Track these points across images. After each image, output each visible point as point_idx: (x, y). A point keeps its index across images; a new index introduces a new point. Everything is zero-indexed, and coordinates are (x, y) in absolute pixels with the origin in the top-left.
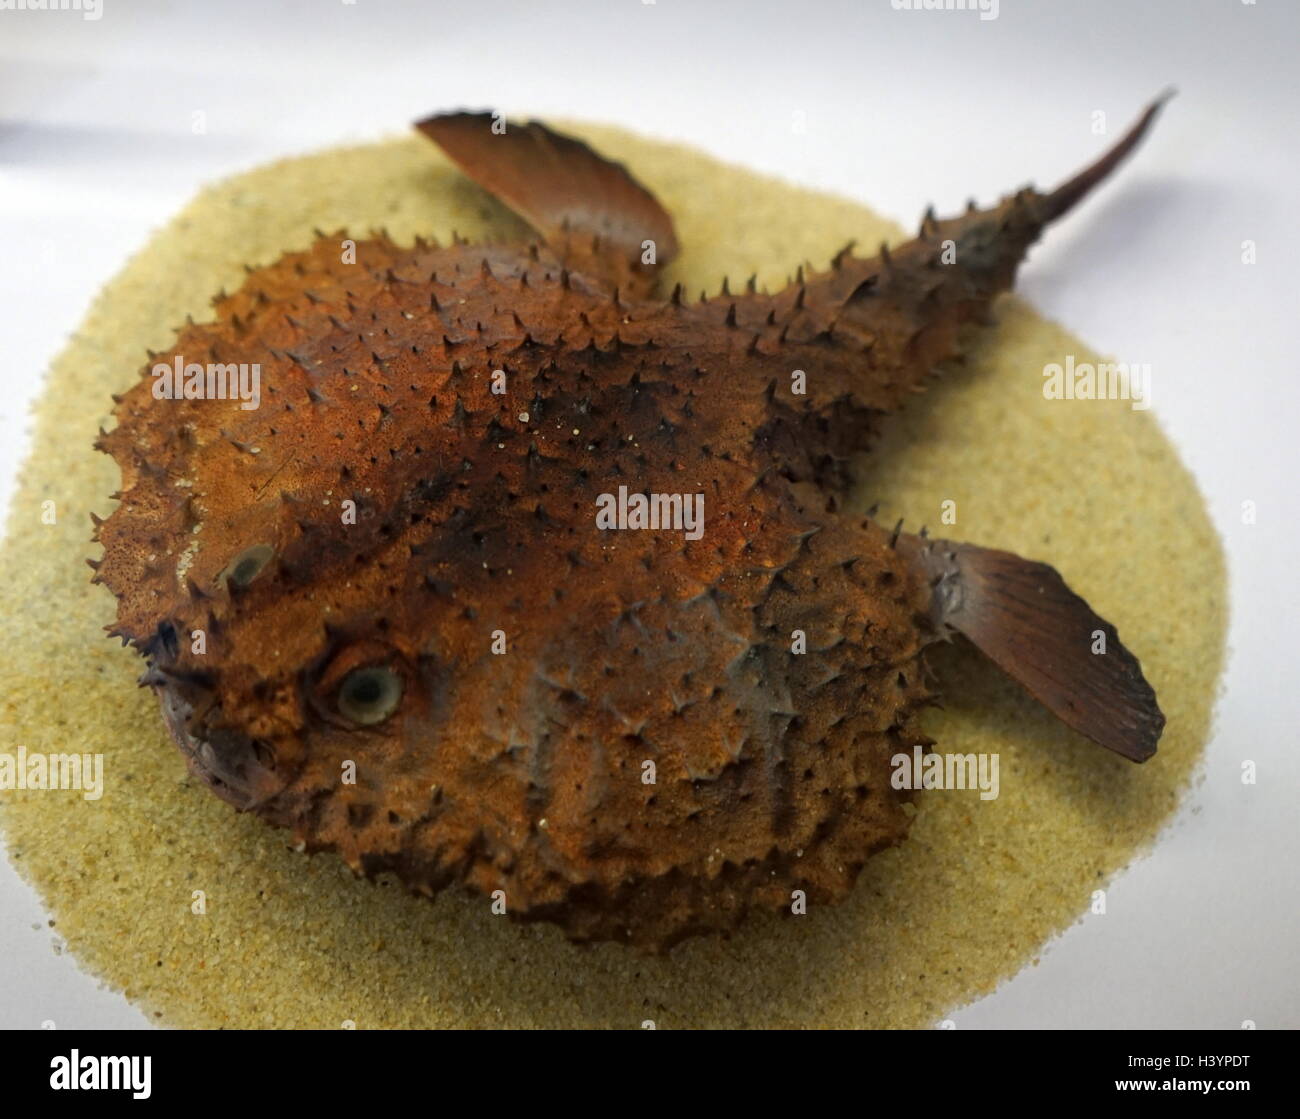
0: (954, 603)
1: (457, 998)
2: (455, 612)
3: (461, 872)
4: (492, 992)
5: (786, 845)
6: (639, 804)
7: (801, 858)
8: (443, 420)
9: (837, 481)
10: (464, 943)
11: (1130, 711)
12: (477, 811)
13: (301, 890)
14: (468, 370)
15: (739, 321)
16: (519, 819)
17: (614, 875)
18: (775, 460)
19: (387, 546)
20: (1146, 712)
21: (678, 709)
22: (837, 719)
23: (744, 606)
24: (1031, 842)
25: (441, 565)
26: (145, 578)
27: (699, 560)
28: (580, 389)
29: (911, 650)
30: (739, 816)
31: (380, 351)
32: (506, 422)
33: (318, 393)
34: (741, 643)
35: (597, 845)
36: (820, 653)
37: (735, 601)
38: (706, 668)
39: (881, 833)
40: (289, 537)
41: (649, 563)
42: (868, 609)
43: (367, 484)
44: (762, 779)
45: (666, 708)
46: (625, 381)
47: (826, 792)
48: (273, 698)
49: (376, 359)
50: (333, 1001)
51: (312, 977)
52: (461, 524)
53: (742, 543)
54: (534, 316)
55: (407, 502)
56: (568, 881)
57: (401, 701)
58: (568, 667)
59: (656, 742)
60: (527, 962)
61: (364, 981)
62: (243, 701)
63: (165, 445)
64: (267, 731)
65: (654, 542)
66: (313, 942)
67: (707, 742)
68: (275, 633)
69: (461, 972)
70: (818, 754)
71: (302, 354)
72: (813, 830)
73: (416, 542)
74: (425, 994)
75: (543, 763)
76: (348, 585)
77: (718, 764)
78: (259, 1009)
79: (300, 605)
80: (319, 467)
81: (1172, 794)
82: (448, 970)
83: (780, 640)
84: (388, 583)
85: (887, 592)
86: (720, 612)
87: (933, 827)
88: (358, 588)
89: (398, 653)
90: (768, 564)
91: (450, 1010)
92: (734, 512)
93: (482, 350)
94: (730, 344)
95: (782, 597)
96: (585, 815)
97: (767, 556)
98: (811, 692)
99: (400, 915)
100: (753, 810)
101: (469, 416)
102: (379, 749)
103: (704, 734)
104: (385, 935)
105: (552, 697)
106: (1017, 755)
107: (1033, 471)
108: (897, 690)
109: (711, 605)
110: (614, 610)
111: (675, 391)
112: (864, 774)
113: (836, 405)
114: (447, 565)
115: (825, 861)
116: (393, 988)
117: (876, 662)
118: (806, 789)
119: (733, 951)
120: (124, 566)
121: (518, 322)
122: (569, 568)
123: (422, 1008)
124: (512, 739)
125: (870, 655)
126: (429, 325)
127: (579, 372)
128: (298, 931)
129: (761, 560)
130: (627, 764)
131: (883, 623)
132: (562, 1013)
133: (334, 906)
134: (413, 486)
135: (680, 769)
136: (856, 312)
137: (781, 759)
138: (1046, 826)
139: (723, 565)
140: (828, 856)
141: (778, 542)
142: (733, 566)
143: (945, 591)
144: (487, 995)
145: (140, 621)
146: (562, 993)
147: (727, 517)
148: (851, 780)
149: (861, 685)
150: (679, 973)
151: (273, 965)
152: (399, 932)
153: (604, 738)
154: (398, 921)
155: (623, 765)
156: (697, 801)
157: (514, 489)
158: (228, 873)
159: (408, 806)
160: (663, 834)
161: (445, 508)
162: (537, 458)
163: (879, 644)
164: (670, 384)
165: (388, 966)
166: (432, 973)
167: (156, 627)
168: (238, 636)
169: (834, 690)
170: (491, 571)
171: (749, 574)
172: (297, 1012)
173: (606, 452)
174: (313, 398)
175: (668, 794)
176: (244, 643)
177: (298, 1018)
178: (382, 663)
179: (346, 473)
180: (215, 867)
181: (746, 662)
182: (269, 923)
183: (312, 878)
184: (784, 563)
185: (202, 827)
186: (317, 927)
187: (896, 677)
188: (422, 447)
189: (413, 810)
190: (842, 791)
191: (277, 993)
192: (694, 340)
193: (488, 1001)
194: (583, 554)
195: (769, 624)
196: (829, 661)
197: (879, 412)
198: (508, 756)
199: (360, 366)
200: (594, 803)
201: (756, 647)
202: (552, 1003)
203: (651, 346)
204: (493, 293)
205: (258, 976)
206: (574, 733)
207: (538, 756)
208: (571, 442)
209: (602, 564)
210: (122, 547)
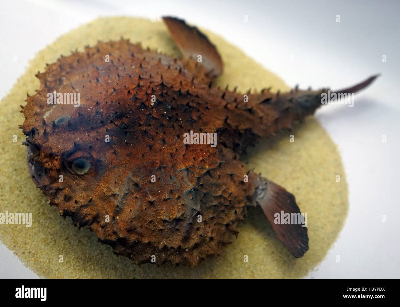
0: (261, 196)
1: (82, 260)
2: (113, 151)
3: (90, 223)
4: (92, 261)
5: (184, 246)
6: (146, 221)
7: (187, 251)
8: (130, 97)
9: (241, 152)
10: (90, 246)
11: (300, 242)
12: (101, 208)
13: (50, 216)
14: (143, 86)
15: (226, 97)
16: (112, 214)
17: (132, 238)
18: (221, 139)
19: (101, 127)
20: (304, 245)
21: (166, 199)
22: (212, 216)
23: (195, 176)
24: (261, 271)
25: (113, 137)
26: (34, 115)
27: (187, 159)
28: (171, 101)
29: (242, 205)
30: (174, 234)
31: (121, 73)
32: (147, 103)
33: (99, 80)
34: (190, 186)
35: (130, 228)
36: (213, 196)
37: (193, 174)
38: (178, 190)
39: (213, 252)
40: (75, 116)
41: (172, 155)
42: (233, 189)
43: (102, 109)
44: (183, 226)
45: (163, 197)
46: (185, 103)
47: (201, 235)
48: (54, 158)
49: (118, 75)
50: (48, 249)
51: (45, 240)
52: (123, 128)
53: (201, 158)
54: (167, 78)
55: (111, 117)
56: (118, 235)
57: (89, 171)
58: (139, 176)
59: (157, 205)
60: (106, 256)
61: (58, 246)
62: (46, 156)
63: (54, 81)
64: (49, 167)
65: (176, 150)
66: (49, 231)
67: (171, 210)
68: (61, 140)
69: (86, 253)
70: (203, 224)
71: (100, 68)
72: (193, 245)
73: (109, 128)
74: (74, 255)
75: (123, 201)
76: (86, 134)
77: (172, 217)
78: (27, 244)
79: (71, 135)
80: (91, 100)
81: (307, 271)
82: (83, 251)
83: (203, 189)
84: (97, 137)
85: (241, 186)
86: (188, 176)
87: (234, 258)
88: (89, 136)
89: (92, 157)
90: (207, 167)
91: (79, 262)
92: (202, 149)
93: (148, 82)
94: (220, 103)
95: (208, 177)
96: (130, 219)
97: (207, 164)
98: (207, 206)
99: (75, 232)
100: (178, 234)
101: (137, 99)
102: (79, 182)
103: (172, 208)
104: (69, 236)
105: (132, 183)
106: (266, 246)
107: (302, 168)
108: (234, 215)
109: (185, 172)
110: (157, 165)
111: (199, 111)
112: (214, 234)
113: (246, 130)
114: (115, 137)
115: (194, 255)
116: (66, 251)
117: (230, 205)
118: (196, 233)
119: (164, 273)
120: (30, 110)
121: (162, 78)
122: (148, 149)
123: (71, 259)
124: (116, 191)
125: (229, 202)
126: (137, 71)
127: (173, 96)
128: (46, 227)
129: (205, 165)
130: (147, 209)
131: (236, 194)
132: (110, 273)
133: (58, 223)
134: (114, 113)
135: (161, 215)
136: (262, 106)
137: (191, 222)
138: (267, 267)
139: (193, 163)
140: (195, 253)
141: (212, 161)
142: (196, 164)
143: (259, 192)
144: (91, 262)
145: (28, 126)
146: (111, 268)
147: (200, 150)
148: (209, 235)
149: (223, 209)
150: (146, 273)
151: (35, 234)
152: (73, 236)
153: (143, 200)
154: (74, 233)
155: (146, 209)
156: (163, 226)
157: (141, 123)
158: (32, 205)
159: (82, 200)
160: (151, 232)
161: (120, 121)
162: (151, 116)
163: (232, 200)
164: (198, 108)
165: (67, 244)
166: (78, 250)
167: (31, 129)
168: (51, 138)
169: (214, 208)
170: (126, 143)
171: (200, 168)
172: (37, 249)
173: (172, 121)
174: (98, 80)
175: (156, 221)
176: (52, 141)
177: (37, 250)
178: (87, 158)
179: (97, 103)
180: (30, 202)
181: (190, 192)
182: (39, 222)
183: (55, 214)
184: (212, 168)
185: (30, 190)
186: (51, 227)
187: (235, 211)
188: (121, 103)
189: (83, 202)
190: (206, 237)
191: (33, 241)
192: (210, 99)
193: (91, 263)
194: (154, 147)
195: (201, 183)
196: (215, 200)
197: (259, 137)
198: (114, 195)
199: (114, 76)
200: (134, 217)
201: (194, 188)
202: (108, 270)
203: (197, 96)
204: (159, 68)
205: (30, 235)
206: (135, 195)
207: (122, 199)
208: (163, 115)
209: (158, 151)
210: (31, 105)
